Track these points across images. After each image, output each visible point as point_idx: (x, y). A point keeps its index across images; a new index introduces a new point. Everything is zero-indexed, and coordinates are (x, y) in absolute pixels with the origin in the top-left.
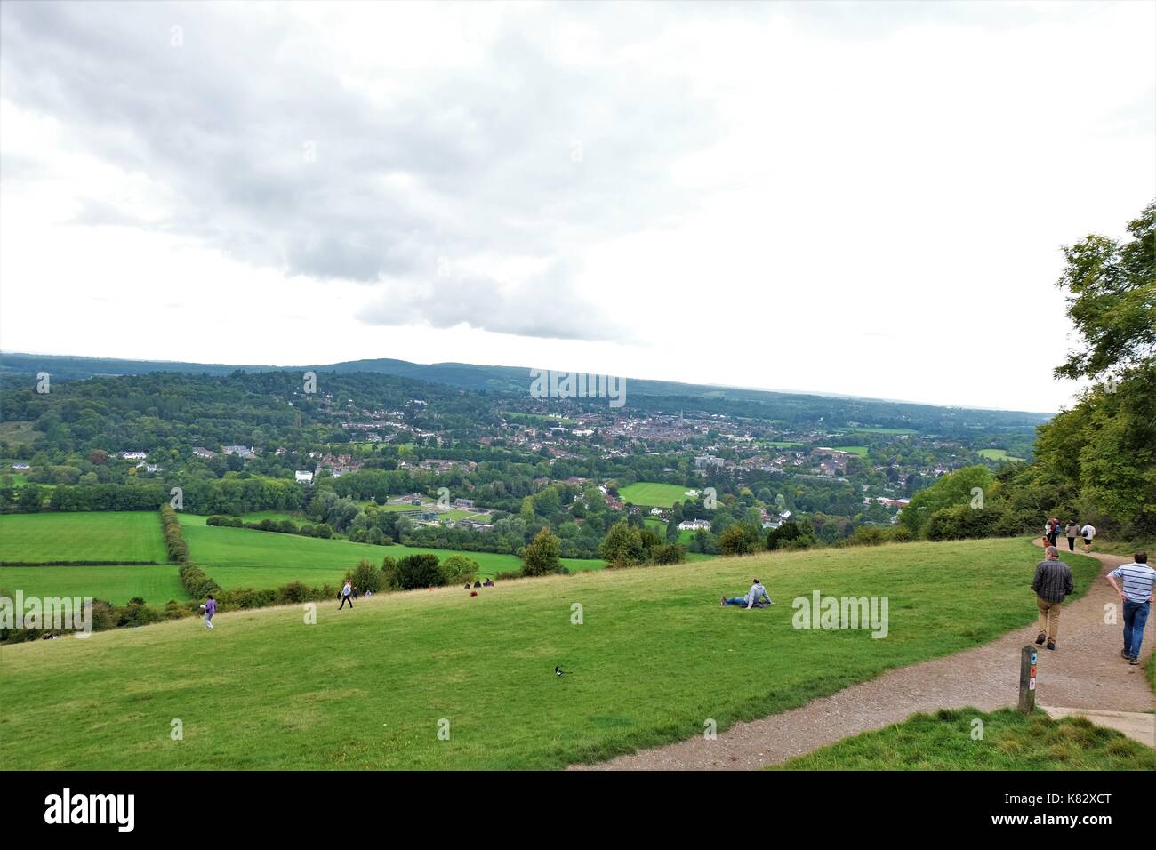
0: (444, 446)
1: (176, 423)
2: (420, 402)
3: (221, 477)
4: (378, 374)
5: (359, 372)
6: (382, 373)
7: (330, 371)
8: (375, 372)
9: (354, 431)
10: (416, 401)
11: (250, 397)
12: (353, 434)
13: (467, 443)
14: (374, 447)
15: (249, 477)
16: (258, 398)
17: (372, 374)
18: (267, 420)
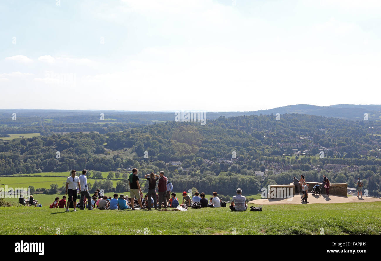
0: (338, 156)
1: (193, 146)
2: (322, 130)
3: (217, 175)
4: (297, 114)
5: (286, 114)
6: (299, 113)
7: (270, 114)
8: (296, 113)
9: (285, 149)
10: (320, 129)
11: (229, 131)
12: (285, 150)
13: (352, 154)
14: (297, 158)
15: (232, 175)
16: (233, 131)
17: (293, 114)
18: (238, 143)
